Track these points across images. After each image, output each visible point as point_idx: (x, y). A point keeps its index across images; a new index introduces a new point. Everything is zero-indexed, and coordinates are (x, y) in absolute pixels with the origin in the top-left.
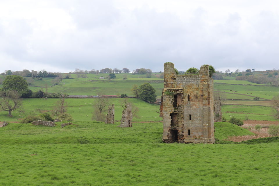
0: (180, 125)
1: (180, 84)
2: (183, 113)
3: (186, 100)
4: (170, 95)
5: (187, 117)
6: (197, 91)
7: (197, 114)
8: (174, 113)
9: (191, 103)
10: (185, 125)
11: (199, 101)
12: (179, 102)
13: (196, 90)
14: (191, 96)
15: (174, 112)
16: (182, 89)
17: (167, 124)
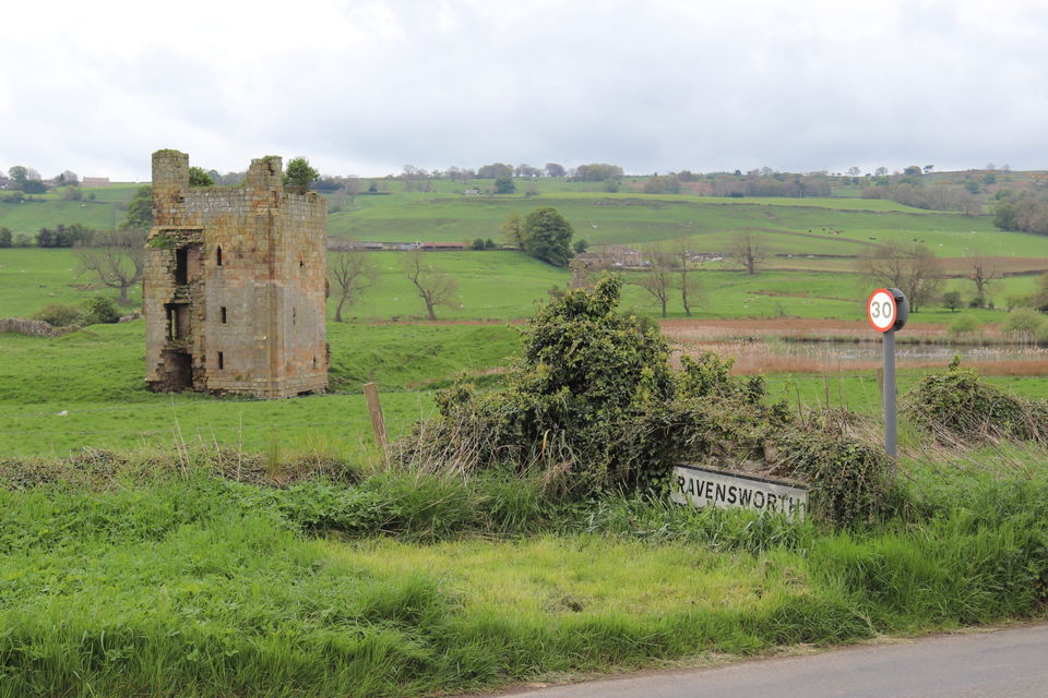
0: (196, 338)
1: (196, 213)
2: (203, 303)
3: (211, 262)
4: (163, 249)
5: (214, 314)
6: (240, 237)
7: (240, 306)
8: (176, 302)
9: (226, 271)
10: (210, 339)
11: (247, 266)
12: (192, 264)
13: (239, 232)
14: (224, 252)
15: (176, 298)
16: (200, 231)
17: (155, 334)
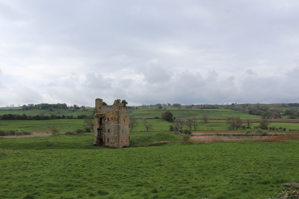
0: (103, 135)
1: (104, 111)
2: (105, 128)
3: (106, 120)
4: (97, 118)
5: (107, 131)
6: (112, 115)
7: (112, 129)
9: (109, 122)
10: (106, 136)
11: (114, 121)
12: (103, 122)
13: (112, 114)
14: (109, 118)
15: (100, 127)
16: (104, 114)
17: (95, 135)
